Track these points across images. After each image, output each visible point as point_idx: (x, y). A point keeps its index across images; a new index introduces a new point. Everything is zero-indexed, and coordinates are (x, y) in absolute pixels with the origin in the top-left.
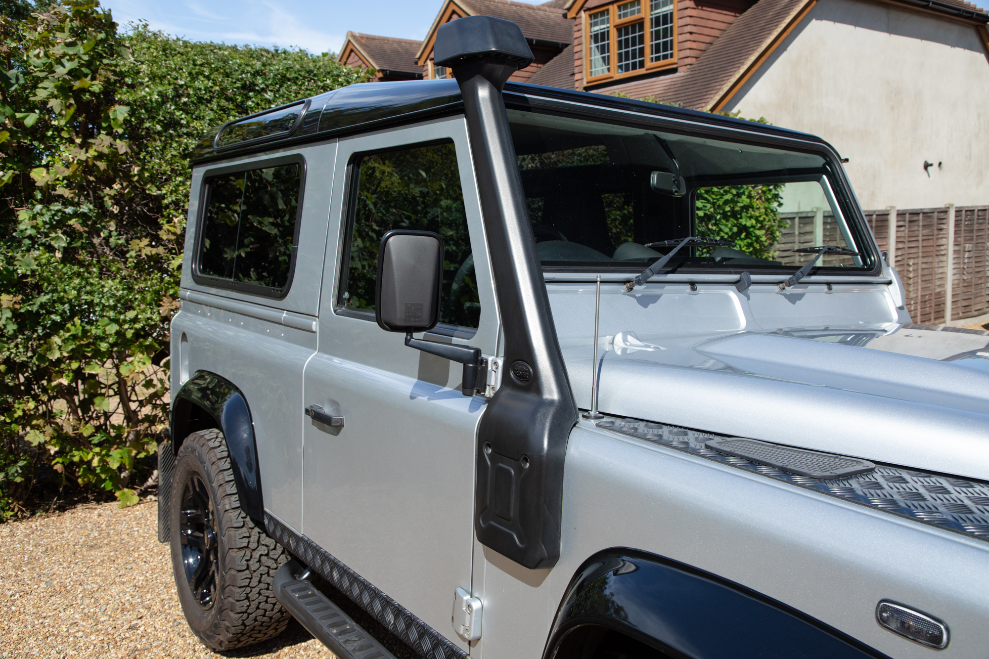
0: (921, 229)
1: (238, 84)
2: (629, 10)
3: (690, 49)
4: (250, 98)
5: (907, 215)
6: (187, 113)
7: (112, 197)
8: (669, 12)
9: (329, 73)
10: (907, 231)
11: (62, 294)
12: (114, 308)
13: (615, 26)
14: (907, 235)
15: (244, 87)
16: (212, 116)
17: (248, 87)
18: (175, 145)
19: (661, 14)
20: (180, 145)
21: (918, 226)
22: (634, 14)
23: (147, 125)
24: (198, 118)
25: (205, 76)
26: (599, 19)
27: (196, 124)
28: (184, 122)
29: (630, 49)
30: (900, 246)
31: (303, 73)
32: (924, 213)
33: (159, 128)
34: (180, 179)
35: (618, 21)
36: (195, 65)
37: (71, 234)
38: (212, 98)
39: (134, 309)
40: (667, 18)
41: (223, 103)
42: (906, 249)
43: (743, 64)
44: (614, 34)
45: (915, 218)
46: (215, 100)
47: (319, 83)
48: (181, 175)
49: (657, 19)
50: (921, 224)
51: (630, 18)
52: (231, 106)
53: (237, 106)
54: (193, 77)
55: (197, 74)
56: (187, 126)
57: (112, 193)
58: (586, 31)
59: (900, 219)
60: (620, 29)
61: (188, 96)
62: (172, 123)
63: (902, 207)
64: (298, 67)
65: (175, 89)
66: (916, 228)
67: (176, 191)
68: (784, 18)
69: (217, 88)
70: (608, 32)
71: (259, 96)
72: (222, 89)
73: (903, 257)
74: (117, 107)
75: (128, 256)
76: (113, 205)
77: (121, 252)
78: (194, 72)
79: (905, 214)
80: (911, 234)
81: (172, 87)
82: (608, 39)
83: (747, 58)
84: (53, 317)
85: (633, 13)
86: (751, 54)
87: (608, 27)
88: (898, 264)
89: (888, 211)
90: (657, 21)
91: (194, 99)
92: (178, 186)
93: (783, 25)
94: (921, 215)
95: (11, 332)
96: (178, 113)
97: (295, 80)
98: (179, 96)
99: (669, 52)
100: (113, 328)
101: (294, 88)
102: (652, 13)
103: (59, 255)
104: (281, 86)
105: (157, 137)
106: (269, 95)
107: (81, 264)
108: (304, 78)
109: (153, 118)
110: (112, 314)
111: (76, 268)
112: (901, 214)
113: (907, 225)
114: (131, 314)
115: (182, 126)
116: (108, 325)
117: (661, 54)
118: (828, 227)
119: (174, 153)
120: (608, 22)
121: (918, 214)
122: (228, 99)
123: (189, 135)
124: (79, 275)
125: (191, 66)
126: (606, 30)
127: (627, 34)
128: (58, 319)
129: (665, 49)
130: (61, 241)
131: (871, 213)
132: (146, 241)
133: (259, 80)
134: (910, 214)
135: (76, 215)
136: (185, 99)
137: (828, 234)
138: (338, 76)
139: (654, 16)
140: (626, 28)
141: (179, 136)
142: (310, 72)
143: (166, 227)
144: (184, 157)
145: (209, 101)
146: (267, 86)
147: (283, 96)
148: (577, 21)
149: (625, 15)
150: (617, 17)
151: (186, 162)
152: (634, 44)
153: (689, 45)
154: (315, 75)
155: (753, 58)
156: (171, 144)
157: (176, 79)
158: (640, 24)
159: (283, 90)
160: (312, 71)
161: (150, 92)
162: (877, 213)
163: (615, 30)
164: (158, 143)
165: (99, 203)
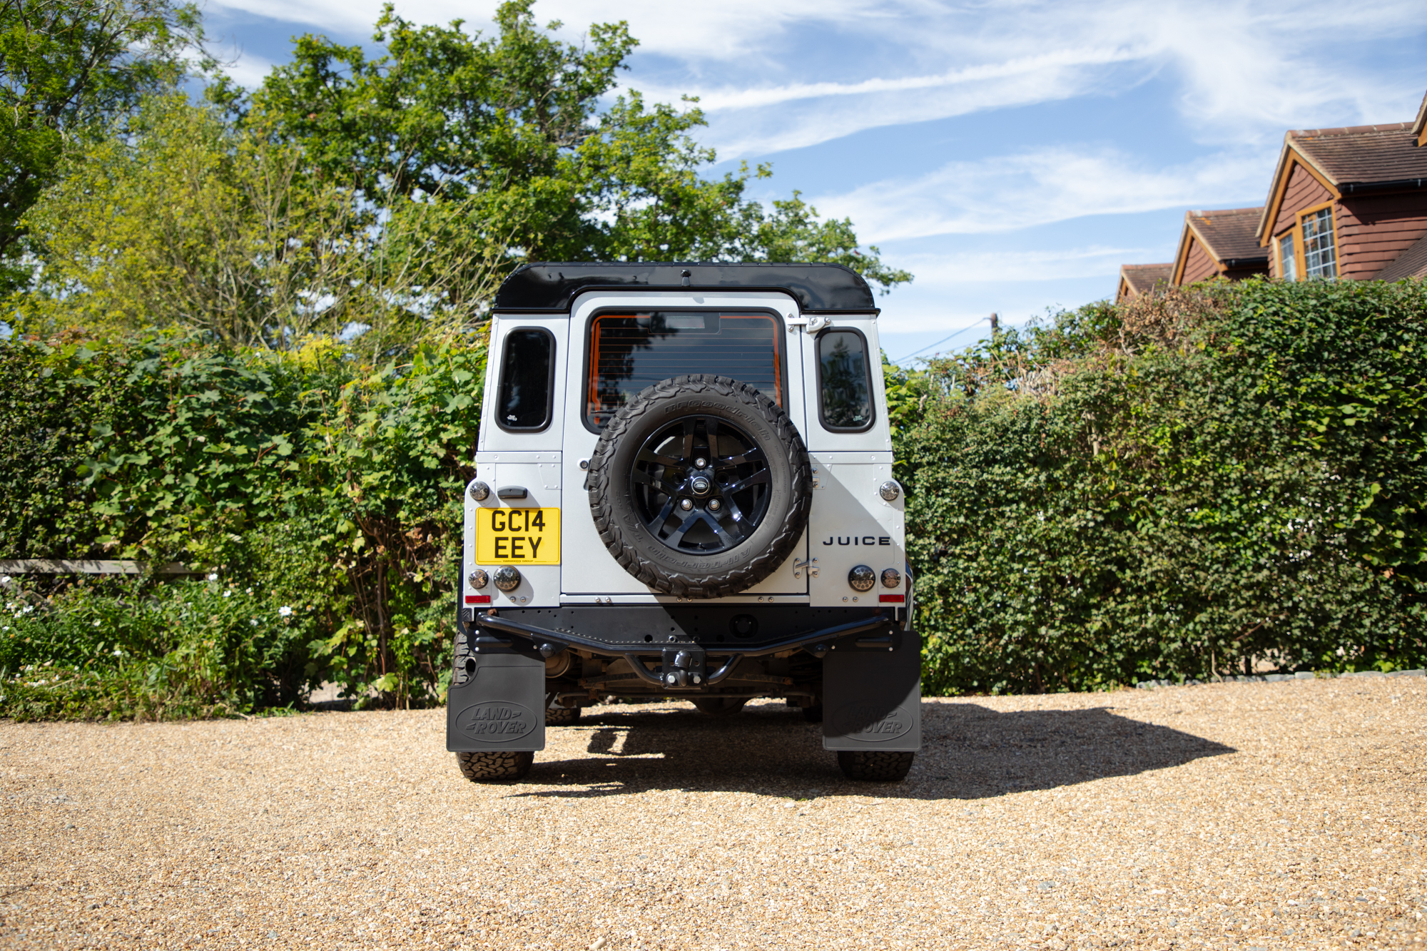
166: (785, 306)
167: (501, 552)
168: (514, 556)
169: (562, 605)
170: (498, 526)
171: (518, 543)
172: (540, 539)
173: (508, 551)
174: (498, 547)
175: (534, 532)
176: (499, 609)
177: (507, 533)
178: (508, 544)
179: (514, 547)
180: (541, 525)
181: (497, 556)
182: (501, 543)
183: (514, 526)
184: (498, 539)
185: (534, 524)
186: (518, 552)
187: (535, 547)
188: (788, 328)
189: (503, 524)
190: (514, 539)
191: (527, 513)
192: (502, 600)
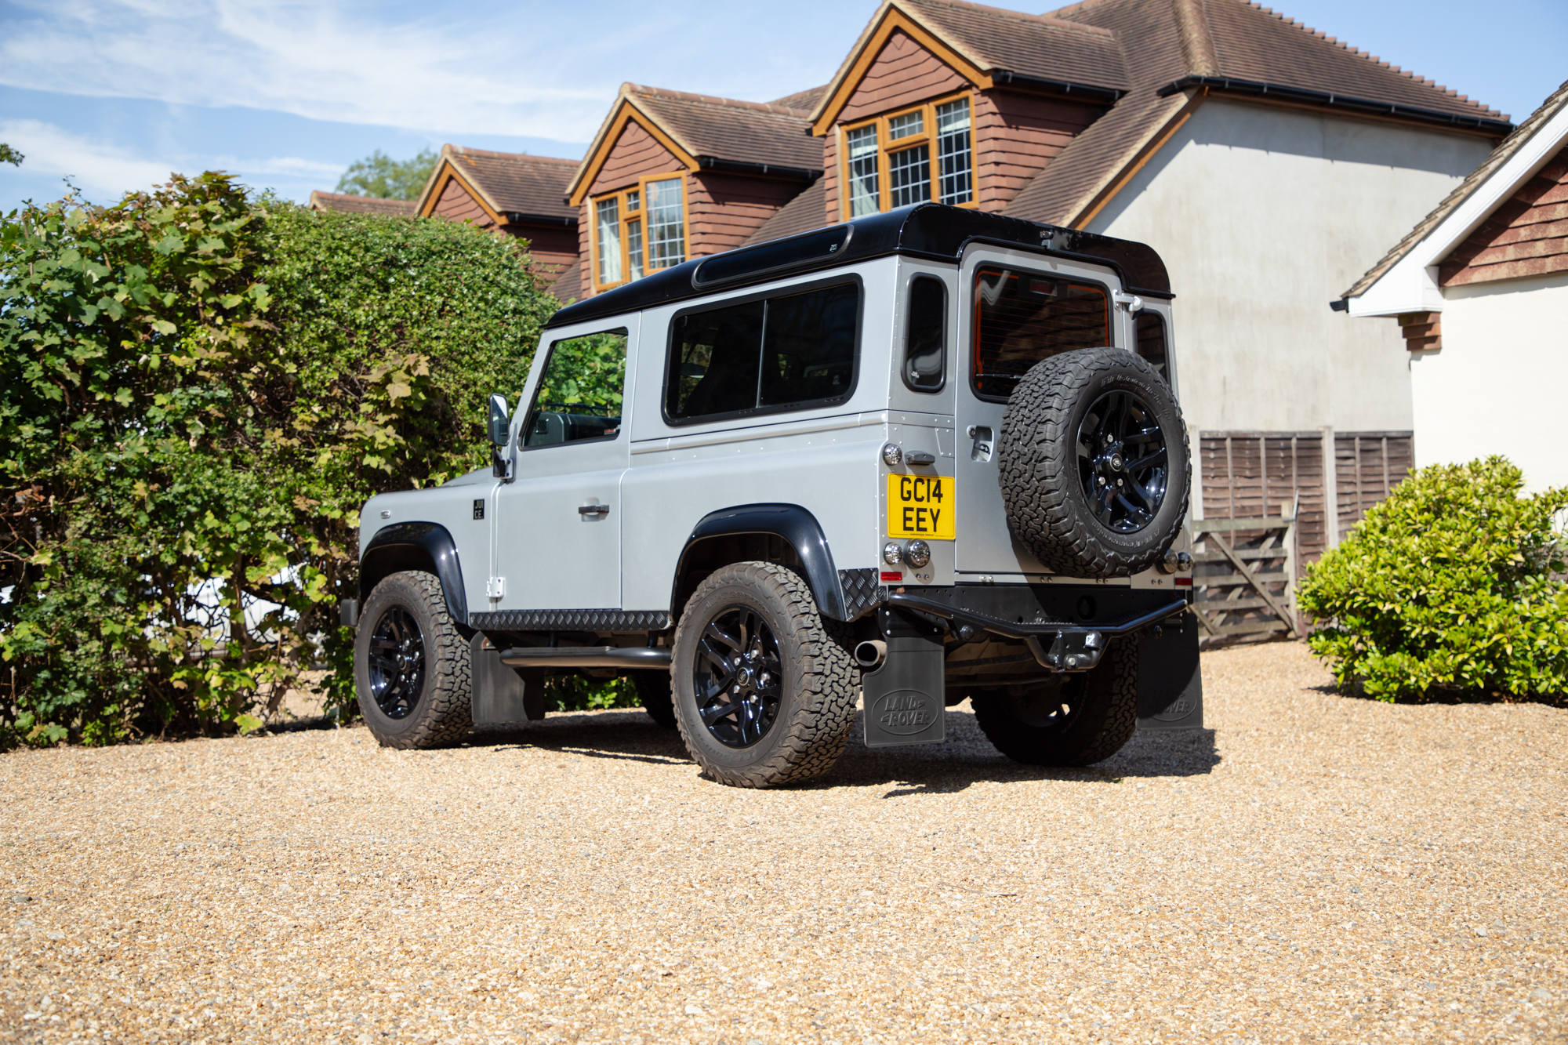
0: (1385, 463)
1: (381, 260)
2: (906, 126)
3: (996, 187)
4: (390, 274)
5: (1357, 441)
6: (325, 292)
7: (249, 381)
8: (964, 131)
9: (477, 244)
10: (1358, 466)
11: (196, 485)
12: (246, 503)
13: (886, 150)
14: (1358, 473)
15: (385, 263)
16: (352, 294)
17: (391, 263)
18: (312, 326)
19: (953, 134)
20: (318, 327)
21: (1381, 458)
22: (914, 133)
23: (286, 303)
24: (336, 297)
25: (344, 251)
26: (862, 138)
27: (336, 303)
28: (322, 301)
29: (910, 185)
30: (1347, 489)
31: (449, 246)
32: (1389, 439)
33: (298, 307)
34: (318, 363)
35: (891, 143)
36: (334, 239)
37: (206, 419)
38: (352, 274)
39: (267, 506)
40: (962, 140)
41: (365, 280)
42: (1359, 494)
43: (1068, 211)
44: (884, 162)
45: (1374, 445)
46: (356, 277)
47: (467, 257)
48: (318, 359)
49: (948, 140)
50: (1385, 455)
51: (908, 139)
52: (372, 283)
53: (378, 282)
54: (332, 251)
55: (337, 248)
56: (326, 306)
57: (251, 377)
58: (842, 156)
59: (1342, 446)
60: (895, 156)
61: (327, 272)
62: (310, 303)
63: (1346, 428)
64: (442, 238)
65: (315, 266)
66: (1377, 462)
67: (313, 377)
68: (1134, 142)
69: (358, 264)
70: (876, 157)
71: (402, 273)
72: (364, 265)
73: (1354, 507)
74: (255, 285)
75: (263, 446)
76: (251, 389)
77: (256, 444)
78: (333, 246)
79: (1353, 439)
80: (1367, 470)
81: (312, 263)
82: (876, 171)
83: (1074, 203)
84: (189, 507)
85: (912, 130)
86: (1080, 197)
87: (876, 152)
88: (1343, 517)
89: (1320, 433)
90: (947, 144)
91: (333, 276)
92: (313, 372)
93: (1133, 152)
94: (1384, 441)
95: (144, 524)
96: (317, 292)
97: (440, 254)
98: (316, 273)
99: (967, 192)
100: (245, 525)
101: (440, 262)
102: (943, 130)
103: (193, 444)
104: (426, 261)
105: (294, 318)
106: (412, 272)
107: (215, 453)
108: (451, 250)
109: (290, 297)
110: (245, 509)
111: (209, 458)
112: (1344, 440)
113: (1358, 455)
114: (264, 512)
115: (320, 306)
116: (239, 521)
117: (956, 194)
118: (1212, 455)
119: (313, 335)
120: (876, 143)
121: (1379, 439)
122: (368, 275)
123: (328, 315)
124: (211, 465)
125: (330, 240)
126: (873, 155)
127: (904, 162)
128: (194, 509)
129: (961, 188)
130: (197, 429)
131: (1288, 436)
132: (279, 432)
133: (402, 255)
134: (1361, 439)
135: (212, 400)
136: (323, 277)
137: (1212, 466)
138: (488, 247)
139: (943, 137)
140: (904, 154)
141: (318, 316)
142: (456, 243)
143: (301, 416)
144: (321, 339)
145: (348, 278)
146: (410, 261)
147: (427, 272)
148: (828, 142)
149: (901, 133)
150: (888, 136)
151: (325, 345)
152: (915, 179)
153: (993, 181)
154: (463, 247)
155: (1084, 203)
156: (308, 326)
157: (315, 254)
158: (923, 149)
159: (428, 265)
160: (458, 243)
161: (290, 270)
162: (1299, 436)
163: (886, 155)
164: (296, 324)
165: (235, 386)
166: (1111, 280)
167: (909, 524)
168: (919, 529)
169: (957, 583)
170: (906, 495)
171: (922, 515)
172: (939, 511)
173: (912, 524)
174: (906, 519)
175: (933, 503)
176: (906, 587)
177: (912, 503)
178: (912, 514)
179: (919, 520)
180: (939, 496)
181: (906, 529)
182: (909, 514)
183: (919, 496)
184: (906, 509)
185: (934, 495)
186: (922, 524)
187: (935, 520)
188: (1115, 305)
189: (909, 492)
190: (919, 510)
191: (929, 481)
192: (910, 578)
